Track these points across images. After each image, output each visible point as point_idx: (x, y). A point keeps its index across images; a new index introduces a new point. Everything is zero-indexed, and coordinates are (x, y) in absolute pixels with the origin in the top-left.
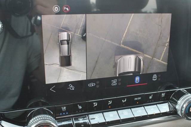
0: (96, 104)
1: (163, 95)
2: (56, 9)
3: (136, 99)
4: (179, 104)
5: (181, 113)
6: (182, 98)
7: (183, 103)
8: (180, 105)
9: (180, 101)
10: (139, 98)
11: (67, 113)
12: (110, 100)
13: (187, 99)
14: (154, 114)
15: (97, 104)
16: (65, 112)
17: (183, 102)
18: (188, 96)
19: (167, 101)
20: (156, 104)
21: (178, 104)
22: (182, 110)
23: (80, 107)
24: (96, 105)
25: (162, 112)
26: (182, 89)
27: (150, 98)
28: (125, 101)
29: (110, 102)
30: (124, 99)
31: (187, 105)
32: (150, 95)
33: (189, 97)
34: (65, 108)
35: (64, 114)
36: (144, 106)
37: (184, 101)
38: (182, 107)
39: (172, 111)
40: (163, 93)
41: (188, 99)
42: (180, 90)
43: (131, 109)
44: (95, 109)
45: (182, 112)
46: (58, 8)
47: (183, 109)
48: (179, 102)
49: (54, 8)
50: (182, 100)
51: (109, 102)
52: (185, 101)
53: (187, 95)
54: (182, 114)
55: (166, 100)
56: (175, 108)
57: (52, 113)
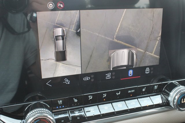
0: (91, 97)
1: (156, 87)
2: (51, 6)
3: (130, 91)
6: (174, 90)
7: (175, 95)
10: (133, 91)
12: (105, 93)
14: (148, 106)
16: (61, 105)
19: (160, 93)
20: (149, 96)
22: (174, 102)
23: (76, 101)
25: (155, 104)
27: (144, 90)
28: (119, 94)
30: (118, 92)
31: (179, 96)
32: (144, 87)
36: (137, 98)
37: (176, 92)
38: (174, 98)
39: (164, 103)
41: (180, 91)
42: (172, 82)
43: (125, 102)
44: (90, 102)
46: (53, 5)
48: (171, 94)
49: (49, 5)
53: (179, 87)
54: (174, 105)
56: (167, 100)
57: (49, 107)
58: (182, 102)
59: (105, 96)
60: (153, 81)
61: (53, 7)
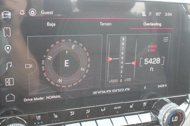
0: (72, 113)
1: (145, 104)
2: (33, 13)
3: (116, 108)
4: (161, 113)
6: (164, 108)
7: (165, 113)
9: (162, 110)
10: (119, 107)
11: (42, 123)
12: (88, 109)
13: (169, 108)
14: (135, 124)
15: (74, 113)
16: (40, 121)
17: (165, 111)
19: (149, 111)
20: (137, 114)
21: (160, 114)
22: (163, 120)
23: (56, 116)
24: (73, 114)
25: (143, 122)
26: (165, 98)
27: (131, 107)
28: (104, 110)
29: (88, 111)
30: (103, 108)
31: (169, 114)
32: (131, 104)
33: (171, 106)
34: (39, 117)
35: (38, 123)
36: (124, 116)
37: (166, 110)
39: (153, 121)
40: (145, 102)
42: (163, 99)
43: (110, 119)
44: (72, 118)
45: (164, 122)
46: (35, 12)
47: (165, 119)
48: (161, 111)
49: (30, 12)
51: (87, 110)
54: (164, 124)
55: (148, 109)
56: (157, 118)
57: (26, 123)
58: (173, 121)
59: (89, 112)
60: (142, 97)
61: (35, 13)
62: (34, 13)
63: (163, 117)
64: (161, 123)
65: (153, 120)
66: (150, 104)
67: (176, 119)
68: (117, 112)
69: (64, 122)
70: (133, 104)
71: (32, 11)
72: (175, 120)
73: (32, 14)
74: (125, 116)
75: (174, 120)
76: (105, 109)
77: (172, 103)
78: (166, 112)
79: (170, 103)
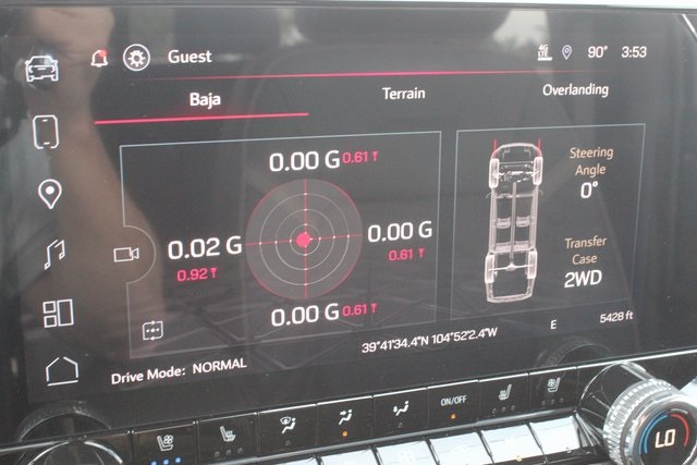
0: (289, 424)
1: (553, 384)
2: (137, 58)
3: (447, 401)
4: (612, 418)
5: (622, 453)
6: (626, 398)
7: (627, 416)
8: (617, 422)
9: (619, 407)
10: (460, 399)
11: (178, 460)
12: (345, 406)
13: (642, 399)
14: (519, 459)
15: (293, 424)
16: (171, 455)
17: (630, 411)
18: (649, 389)
19: (570, 409)
20: (526, 422)
21: (609, 420)
22: (623, 445)
23: (229, 437)
24: (291, 427)
25: (547, 452)
26: (626, 362)
27: (503, 396)
28: (405, 410)
29: (346, 416)
30: (399, 401)
31: (643, 420)
32: (503, 385)
33: (651, 393)
34: (169, 439)
36: (478, 430)
37: (633, 406)
38: (626, 431)
39: (589, 448)
40: (554, 376)
41: (648, 401)
42: (619, 366)
43: (429, 444)
44: (288, 443)
45: (626, 450)
46: (145, 55)
47: (628, 440)
48: (614, 411)
49: (128, 55)
50: (624, 405)
51: (343, 413)
52: (637, 408)
53: (645, 385)
54: (624, 459)
55: (565, 405)
56: (600, 437)
57: (120, 461)
58: (657, 446)
59: (348, 419)
60: (543, 361)
61: (145, 61)
62: (142, 58)
63: (622, 434)
64: (615, 454)
65: (585, 445)
66: (571, 383)
67: (670, 441)
68: (453, 417)
69: (258, 456)
70: (510, 386)
71: (134, 54)
72: (667, 444)
73: (134, 62)
74: (482, 432)
75: (662, 441)
76: (407, 407)
77: (653, 381)
78: (634, 415)
79: (648, 378)
